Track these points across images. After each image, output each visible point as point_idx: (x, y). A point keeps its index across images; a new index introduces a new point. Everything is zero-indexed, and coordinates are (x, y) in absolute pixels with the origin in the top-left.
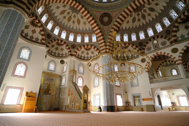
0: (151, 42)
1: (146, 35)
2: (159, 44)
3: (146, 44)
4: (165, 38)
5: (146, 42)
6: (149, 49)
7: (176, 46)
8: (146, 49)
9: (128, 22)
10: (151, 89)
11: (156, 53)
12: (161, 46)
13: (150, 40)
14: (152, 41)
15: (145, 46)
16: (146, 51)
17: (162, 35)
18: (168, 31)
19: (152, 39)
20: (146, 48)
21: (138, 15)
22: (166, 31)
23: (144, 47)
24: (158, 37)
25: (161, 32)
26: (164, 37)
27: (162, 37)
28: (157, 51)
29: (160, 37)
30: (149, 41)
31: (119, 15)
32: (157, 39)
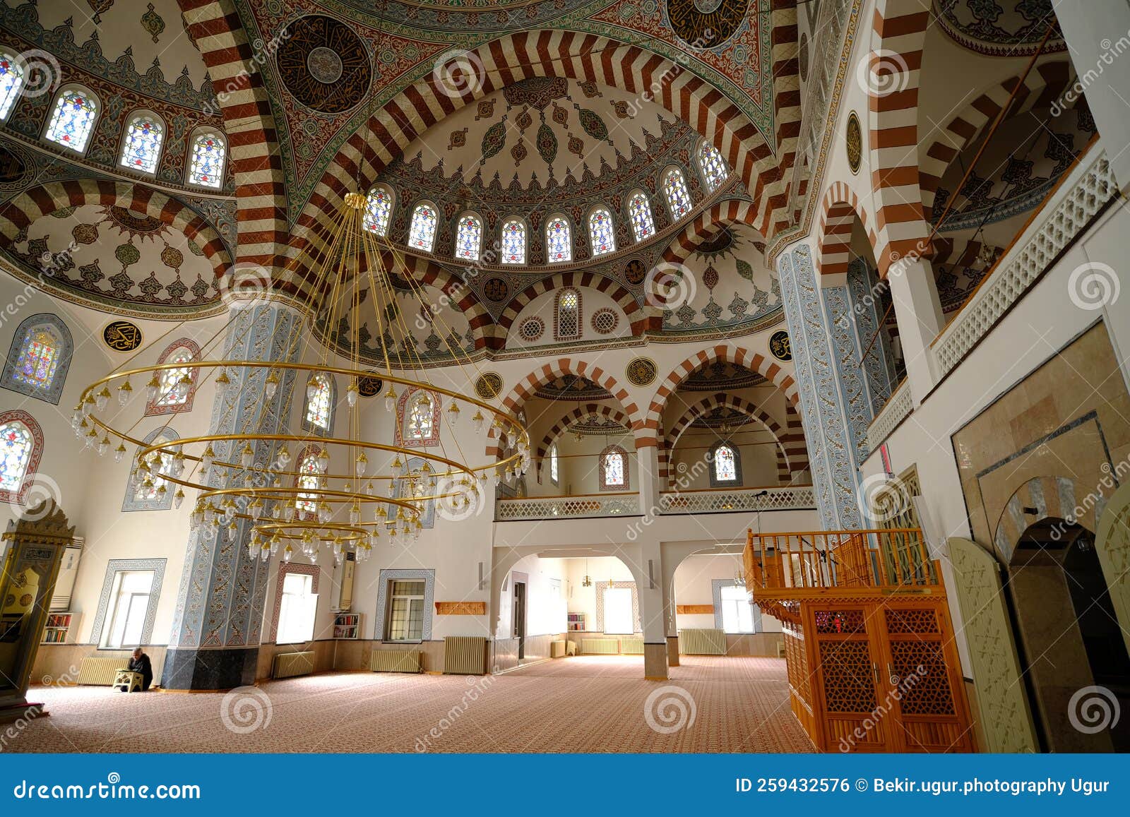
0: (551, 296)
1: (537, 248)
2: (584, 320)
3: (523, 299)
4: (617, 297)
5: (524, 286)
6: (533, 330)
7: (651, 351)
8: (515, 326)
9: (458, 139)
10: (495, 549)
11: (560, 361)
12: (589, 333)
13: (549, 285)
14: (553, 293)
15: (518, 307)
16: (514, 339)
17: (609, 275)
18: (639, 268)
19: (558, 282)
20: (519, 319)
21: (524, 122)
22: (629, 265)
23: (509, 313)
24: (586, 281)
25: (608, 260)
26: (613, 288)
27: (603, 287)
28: (564, 352)
29: (596, 281)
30: (539, 288)
31: (416, 72)
32: (583, 289)
